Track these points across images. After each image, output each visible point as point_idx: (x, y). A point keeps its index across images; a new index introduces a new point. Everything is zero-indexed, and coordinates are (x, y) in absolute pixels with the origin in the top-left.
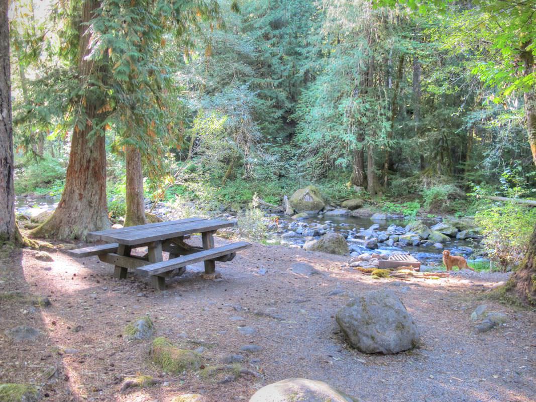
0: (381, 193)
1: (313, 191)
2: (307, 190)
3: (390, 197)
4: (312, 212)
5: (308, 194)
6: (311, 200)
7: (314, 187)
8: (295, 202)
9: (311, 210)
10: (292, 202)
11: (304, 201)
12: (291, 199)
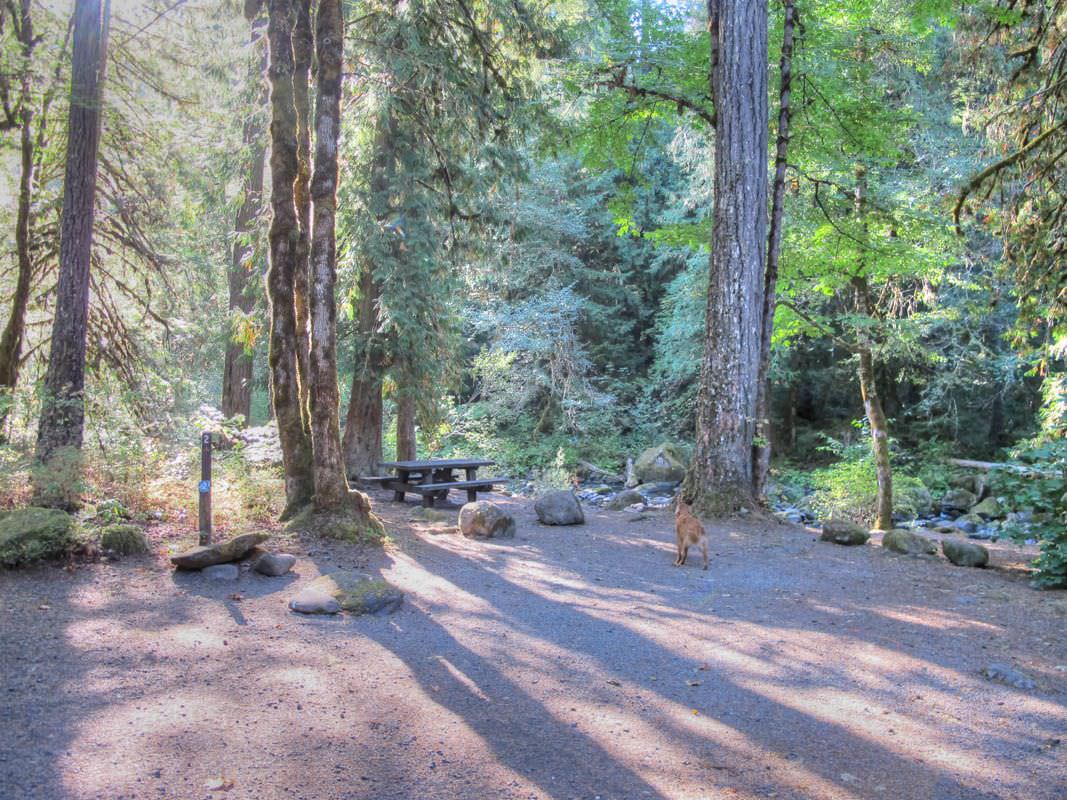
0: (783, 455)
1: (669, 451)
2: (661, 449)
3: (798, 461)
4: (667, 484)
5: (661, 455)
6: (667, 466)
7: (672, 446)
8: (642, 467)
9: (667, 480)
10: (637, 468)
11: (656, 466)
12: (637, 464)
